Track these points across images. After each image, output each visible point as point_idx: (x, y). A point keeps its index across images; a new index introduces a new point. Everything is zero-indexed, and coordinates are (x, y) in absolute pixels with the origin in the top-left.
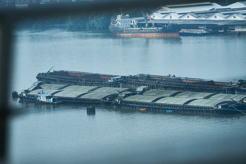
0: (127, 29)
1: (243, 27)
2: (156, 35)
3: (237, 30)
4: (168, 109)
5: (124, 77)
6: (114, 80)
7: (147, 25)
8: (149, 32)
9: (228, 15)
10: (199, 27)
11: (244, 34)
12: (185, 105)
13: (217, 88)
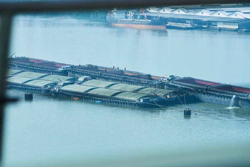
0: (122, 20)
1: (224, 24)
2: (146, 26)
3: (220, 26)
4: (98, 100)
5: (72, 67)
6: (64, 68)
7: (139, 17)
8: (140, 24)
9: (214, 12)
10: (187, 22)
11: (224, 30)
12: (113, 97)
13: (150, 82)
